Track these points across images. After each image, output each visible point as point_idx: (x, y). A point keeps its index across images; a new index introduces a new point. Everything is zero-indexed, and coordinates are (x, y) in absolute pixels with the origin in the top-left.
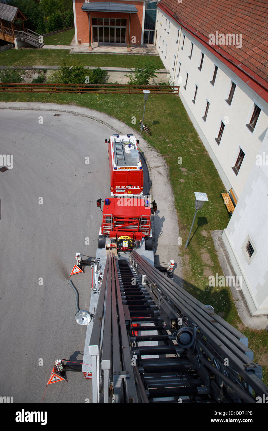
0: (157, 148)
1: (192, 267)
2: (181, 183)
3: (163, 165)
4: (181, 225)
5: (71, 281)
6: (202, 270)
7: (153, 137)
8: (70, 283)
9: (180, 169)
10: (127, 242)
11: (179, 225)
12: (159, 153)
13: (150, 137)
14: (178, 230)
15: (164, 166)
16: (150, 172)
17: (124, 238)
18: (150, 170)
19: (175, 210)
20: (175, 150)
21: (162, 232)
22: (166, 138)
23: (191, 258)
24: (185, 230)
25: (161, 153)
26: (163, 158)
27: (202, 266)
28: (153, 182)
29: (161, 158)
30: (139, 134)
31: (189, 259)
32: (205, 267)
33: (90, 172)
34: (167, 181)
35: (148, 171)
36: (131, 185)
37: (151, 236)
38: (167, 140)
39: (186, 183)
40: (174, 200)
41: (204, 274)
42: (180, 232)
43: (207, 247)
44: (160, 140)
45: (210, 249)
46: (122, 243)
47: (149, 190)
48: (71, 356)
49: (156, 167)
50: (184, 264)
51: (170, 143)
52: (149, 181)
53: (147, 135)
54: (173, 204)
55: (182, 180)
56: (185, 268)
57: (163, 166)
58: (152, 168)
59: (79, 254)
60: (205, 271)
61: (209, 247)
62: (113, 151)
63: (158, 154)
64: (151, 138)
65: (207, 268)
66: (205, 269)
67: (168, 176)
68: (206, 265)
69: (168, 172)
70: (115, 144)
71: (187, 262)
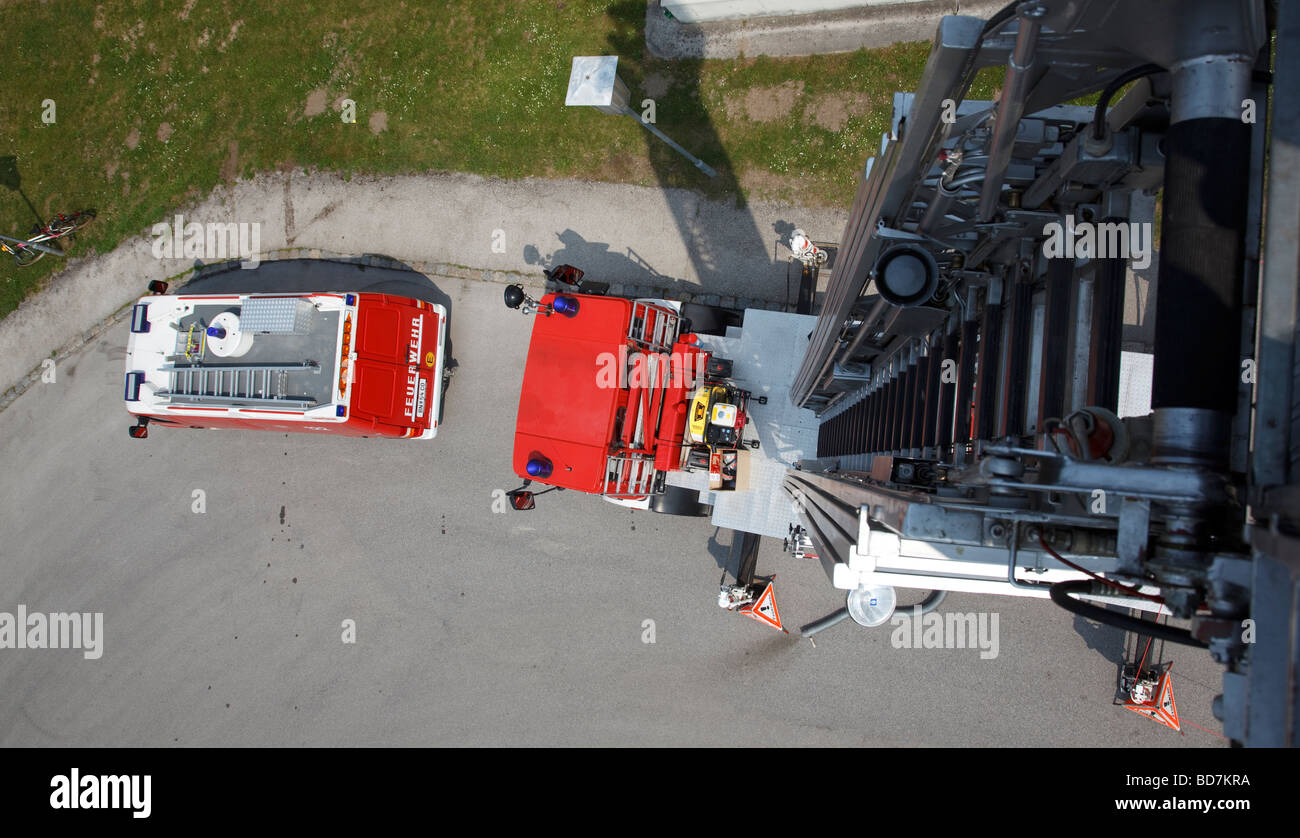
0: (176, 198)
1: (799, 166)
2: (392, 131)
3: (280, 187)
4: (606, 171)
5: (806, 628)
6: (817, 130)
7: (105, 207)
8: (812, 632)
9: (316, 119)
10: (718, 407)
11: (605, 179)
12: (206, 197)
13: (101, 218)
14: (630, 188)
15: (288, 183)
16: (315, 255)
17: (698, 417)
18: (300, 249)
19: (529, 181)
20: (198, 119)
21: (630, 251)
22: (118, 143)
23: (760, 162)
24: (630, 161)
25: (207, 187)
26: (238, 180)
27: (798, 127)
28: (373, 248)
29: (237, 191)
30: (79, 266)
31: (765, 173)
32: (805, 119)
33: (282, 515)
34: (375, 186)
35: (307, 262)
36: (407, 351)
37: (677, 305)
38: (133, 142)
39: (393, 109)
40: (475, 178)
41: (835, 128)
42: (635, 183)
43: (721, 91)
44: (126, 175)
45: (730, 79)
46: (719, 428)
47: (411, 271)
48: (1090, 646)
49: (290, 222)
50: (784, 194)
51: (150, 130)
52: (361, 267)
53: (87, 230)
54: (500, 187)
55: (379, 122)
56: (797, 193)
57: (287, 191)
58: (290, 241)
59: (724, 595)
60: (819, 121)
61: (722, 83)
62: (234, 412)
63: (212, 198)
64: (110, 213)
65: (810, 110)
66: (813, 117)
67: (345, 178)
68: (798, 111)
69: (326, 175)
70: (192, 397)
71: (776, 182)
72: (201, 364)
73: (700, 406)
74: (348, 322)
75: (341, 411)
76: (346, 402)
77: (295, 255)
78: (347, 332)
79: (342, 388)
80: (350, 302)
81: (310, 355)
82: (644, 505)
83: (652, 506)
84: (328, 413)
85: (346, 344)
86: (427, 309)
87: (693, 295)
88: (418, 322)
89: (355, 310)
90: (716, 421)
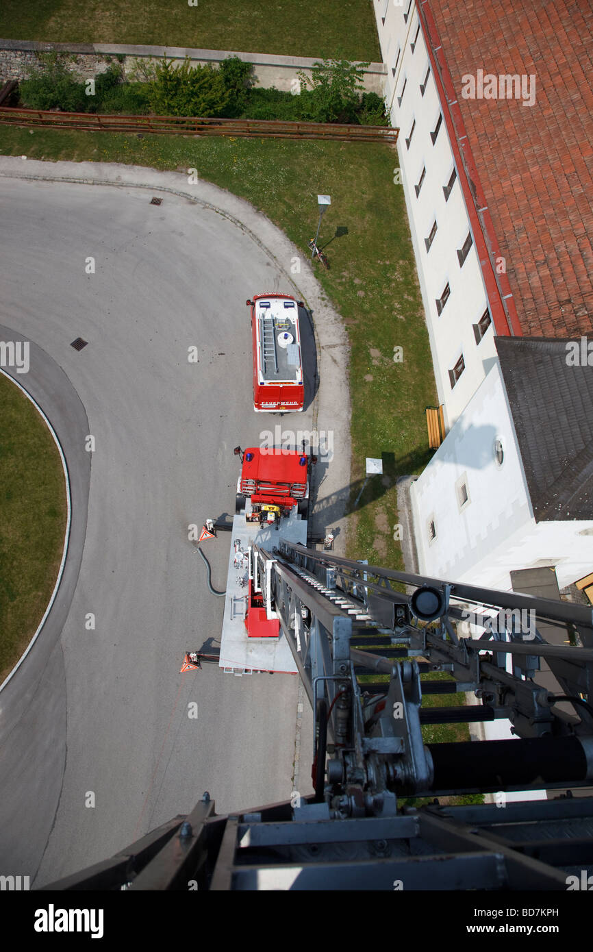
0: (337, 300)
1: (360, 534)
2: (366, 383)
3: (343, 341)
4: (355, 465)
5: (200, 549)
6: (373, 540)
7: (331, 273)
8: (199, 552)
9: (369, 353)
10: (273, 514)
11: (352, 465)
12: (338, 312)
13: (327, 271)
14: (349, 475)
15: (344, 344)
16: (318, 358)
17: (270, 508)
18: (320, 351)
19: (350, 437)
20: (367, 307)
21: (326, 476)
22: (356, 276)
23: (361, 521)
24: (359, 474)
25: (341, 313)
26: (345, 325)
27: (374, 533)
28: (323, 380)
29: (341, 324)
30: (308, 264)
31: (357, 523)
32: (376, 535)
33: (222, 354)
34: (345, 379)
35: (315, 354)
36: (286, 401)
37: (307, 497)
38: (357, 281)
39: (374, 383)
40: (350, 417)
41: (374, 546)
42: (351, 477)
43: (386, 505)
44: (344, 280)
45: (390, 507)
46: (267, 515)
47: (315, 395)
48: (204, 643)
49: (330, 347)
50: (350, 530)
51: (362, 288)
52: (315, 376)
53: (322, 266)
54: (347, 426)
55: (369, 378)
56: (350, 535)
57: (342, 344)
58: (323, 348)
59: (211, 521)
60: (376, 540)
61: (388, 505)
62: (259, 344)
63: (337, 315)
64: (329, 275)
65: (380, 537)
66: (378, 538)
67: (347, 367)
68: (379, 532)
69: (348, 360)
70: (263, 328)
71: (354, 527)
72: (275, 329)
73: (273, 508)
74: (293, 383)
75: (262, 383)
76: (265, 385)
77: (318, 350)
78: (289, 383)
79: (270, 383)
80: (300, 383)
81: (280, 370)
82: (238, 491)
83: (238, 494)
84: (261, 379)
85: (285, 383)
86: (300, 406)
87: (312, 501)
88: (295, 403)
89: (298, 385)
90: (269, 514)
